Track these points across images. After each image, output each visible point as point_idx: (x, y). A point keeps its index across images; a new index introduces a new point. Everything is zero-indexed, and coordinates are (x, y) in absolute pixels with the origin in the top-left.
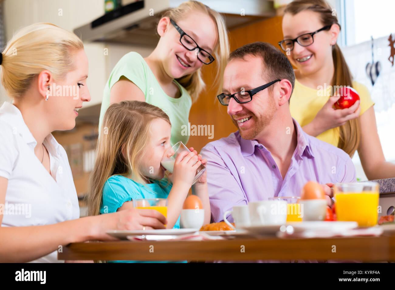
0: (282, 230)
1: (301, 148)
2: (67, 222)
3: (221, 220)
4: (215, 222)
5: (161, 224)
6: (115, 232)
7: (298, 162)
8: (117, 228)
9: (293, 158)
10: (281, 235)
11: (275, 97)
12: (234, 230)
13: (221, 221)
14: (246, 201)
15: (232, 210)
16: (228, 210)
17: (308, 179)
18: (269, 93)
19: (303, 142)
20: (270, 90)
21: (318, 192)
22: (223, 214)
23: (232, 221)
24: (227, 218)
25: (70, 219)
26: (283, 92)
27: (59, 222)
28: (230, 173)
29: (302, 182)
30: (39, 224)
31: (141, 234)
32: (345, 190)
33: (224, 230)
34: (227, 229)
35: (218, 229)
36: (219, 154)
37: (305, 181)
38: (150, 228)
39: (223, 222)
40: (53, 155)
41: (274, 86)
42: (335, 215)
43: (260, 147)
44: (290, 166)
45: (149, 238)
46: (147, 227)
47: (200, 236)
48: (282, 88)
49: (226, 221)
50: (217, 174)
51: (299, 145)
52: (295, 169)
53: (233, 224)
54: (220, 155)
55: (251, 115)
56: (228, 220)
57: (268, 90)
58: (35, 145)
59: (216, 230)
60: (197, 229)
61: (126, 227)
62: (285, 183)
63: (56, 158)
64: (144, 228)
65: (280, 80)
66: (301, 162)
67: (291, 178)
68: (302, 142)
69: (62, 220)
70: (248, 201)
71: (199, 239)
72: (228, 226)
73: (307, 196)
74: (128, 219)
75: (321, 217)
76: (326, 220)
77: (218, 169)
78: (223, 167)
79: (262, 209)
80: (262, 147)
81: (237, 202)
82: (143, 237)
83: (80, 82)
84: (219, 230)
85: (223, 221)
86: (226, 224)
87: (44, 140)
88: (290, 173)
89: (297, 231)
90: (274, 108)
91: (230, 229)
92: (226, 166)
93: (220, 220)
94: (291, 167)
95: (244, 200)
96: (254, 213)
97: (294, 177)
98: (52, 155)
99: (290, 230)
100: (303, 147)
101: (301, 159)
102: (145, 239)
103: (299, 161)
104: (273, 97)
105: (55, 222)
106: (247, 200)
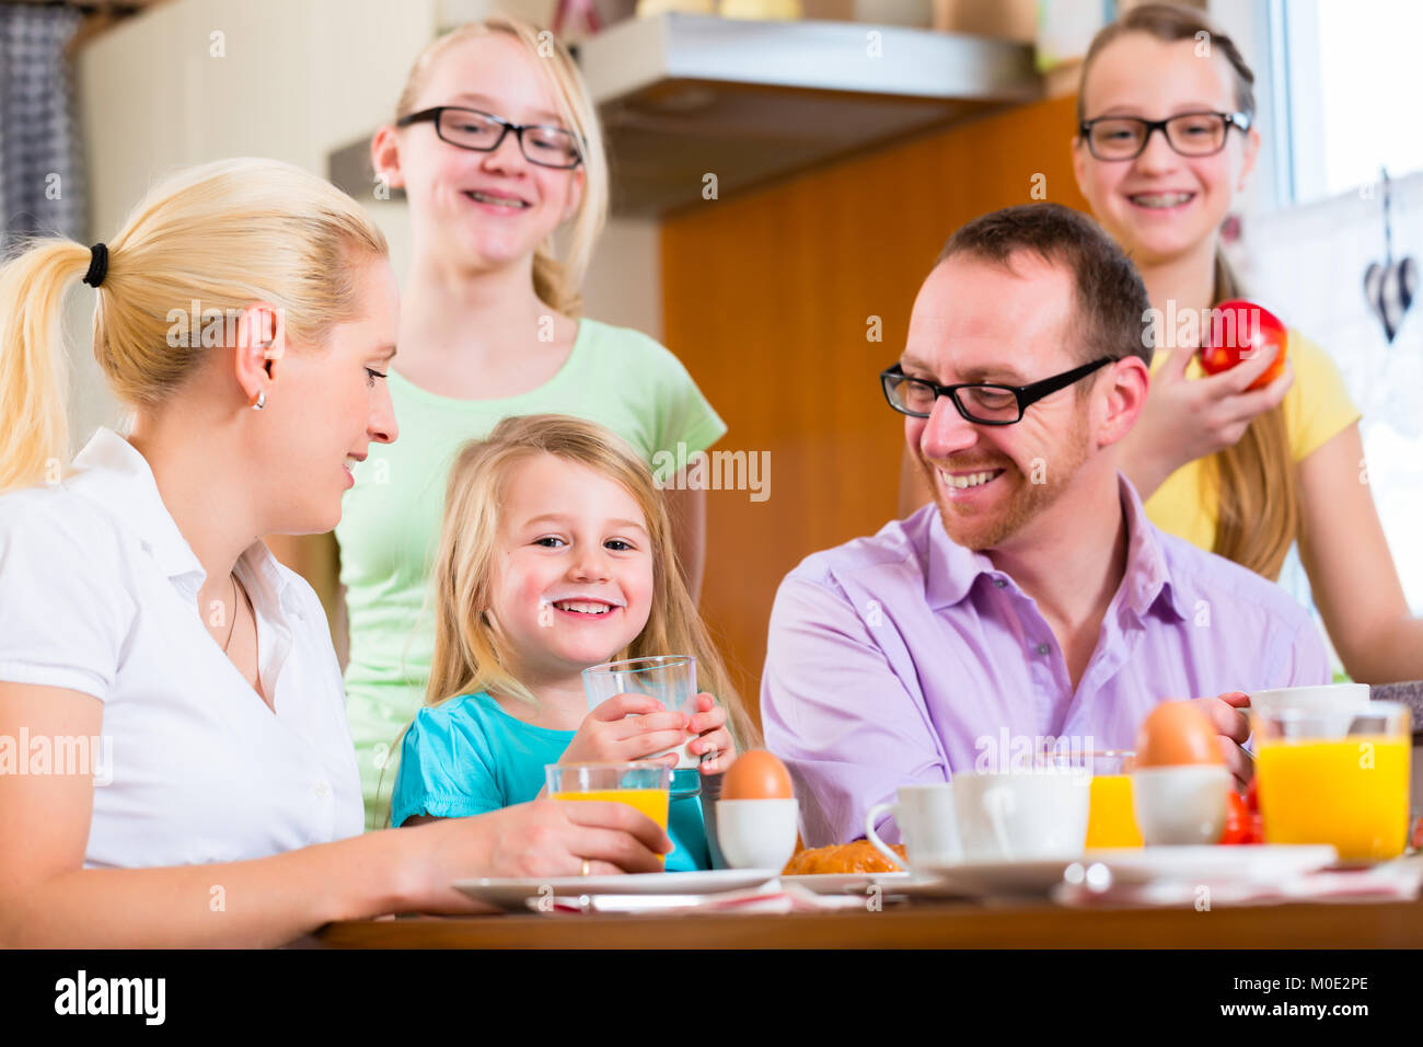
0: (1073, 876)
1: (1144, 588)
2: (313, 851)
3: (855, 834)
4: (836, 844)
5: (644, 852)
6: (485, 882)
7: (1127, 635)
8: (490, 870)
9: (1111, 618)
10: (1066, 896)
11: (1091, 418)
12: (901, 870)
13: (854, 840)
14: (943, 768)
15: (896, 800)
16: (881, 802)
17: (1160, 695)
18: (1077, 400)
19: (1152, 569)
20: (1083, 391)
21: (1197, 738)
22: (864, 815)
23: (892, 839)
24: (876, 829)
25: (327, 839)
26: (1120, 402)
27: (281, 851)
28: (888, 669)
29: (1138, 703)
30: (211, 860)
31: (576, 892)
32: (1291, 730)
33: (867, 872)
34: (877, 866)
35: (845, 867)
36: (846, 597)
37: (1149, 702)
38: (609, 867)
39: (861, 842)
40: (271, 616)
41: (1095, 380)
42: (1257, 819)
43: (998, 581)
44: (1097, 648)
45: (604, 903)
46: (597, 865)
47: (784, 897)
48: (1120, 389)
49: (874, 837)
50: (842, 669)
51: (1137, 578)
52: (1114, 659)
53: (901, 850)
54: (852, 604)
55: (1004, 465)
56: (880, 836)
57: (1077, 393)
58: (198, 584)
59: (841, 872)
60: (773, 871)
61: (524, 865)
62: (1077, 707)
63: (279, 626)
64: (586, 867)
65: (1117, 360)
66: (1136, 636)
67: (1100, 691)
68: (1149, 566)
69: (295, 843)
70: (953, 770)
71: (781, 906)
72: (882, 856)
73: (1160, 753)
74: (530, 834)
75: (1207, 829)
76: (1226, 838)
77: (845, 651)
78: (863, 646)
79: (998, 800)
80: (1005, 583)
81: (911, 773)
82: (582, 901)
83: (374, 366)
84: (850, 870)
85: (864, 838)
86: (874, 849)
87: (239, 561)
88: (1098, 673)
89: (1126, 881)
90: (1079, 454)
91: (890, 867)
92: (870, 643)
93: (853, 837)
94: (1102, 653)
95: (938, 765)
96: (975, 815)
97: (1110, 689)
98: (267, 617)
99: (1099, 879)
100: (1150, 586)
101: (1139, 627)
102: (592, 910)
103: (1132, 632)
104: (1085, 414)
105: (269, 852)
106: (946, 768)
